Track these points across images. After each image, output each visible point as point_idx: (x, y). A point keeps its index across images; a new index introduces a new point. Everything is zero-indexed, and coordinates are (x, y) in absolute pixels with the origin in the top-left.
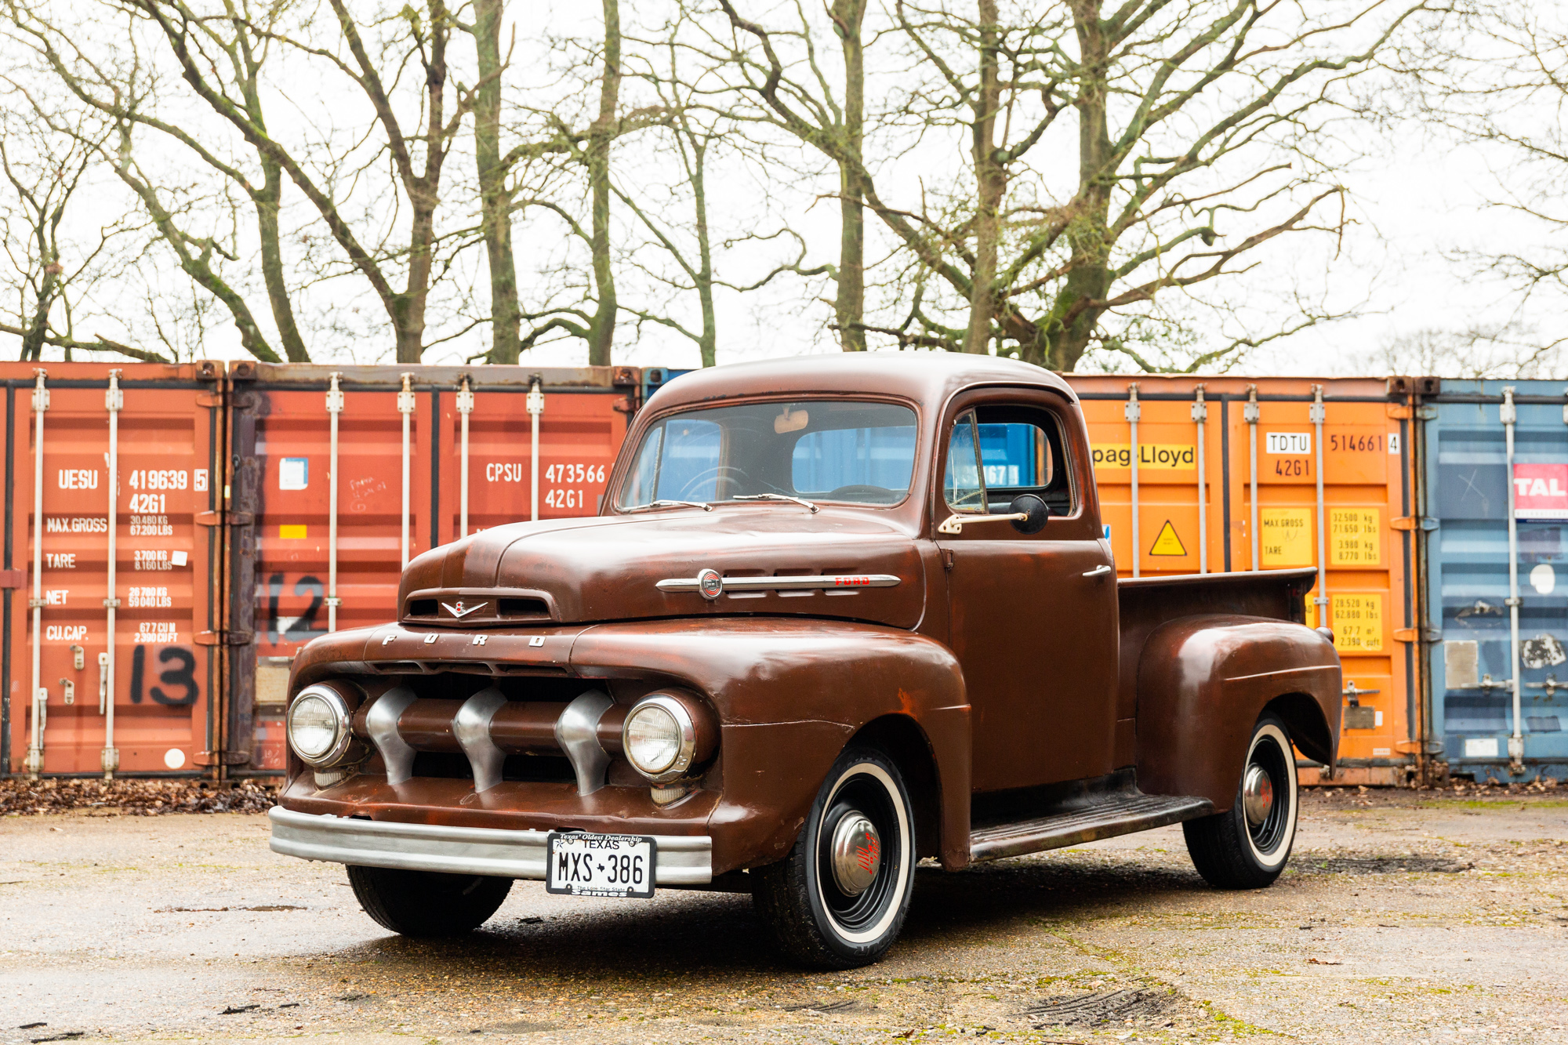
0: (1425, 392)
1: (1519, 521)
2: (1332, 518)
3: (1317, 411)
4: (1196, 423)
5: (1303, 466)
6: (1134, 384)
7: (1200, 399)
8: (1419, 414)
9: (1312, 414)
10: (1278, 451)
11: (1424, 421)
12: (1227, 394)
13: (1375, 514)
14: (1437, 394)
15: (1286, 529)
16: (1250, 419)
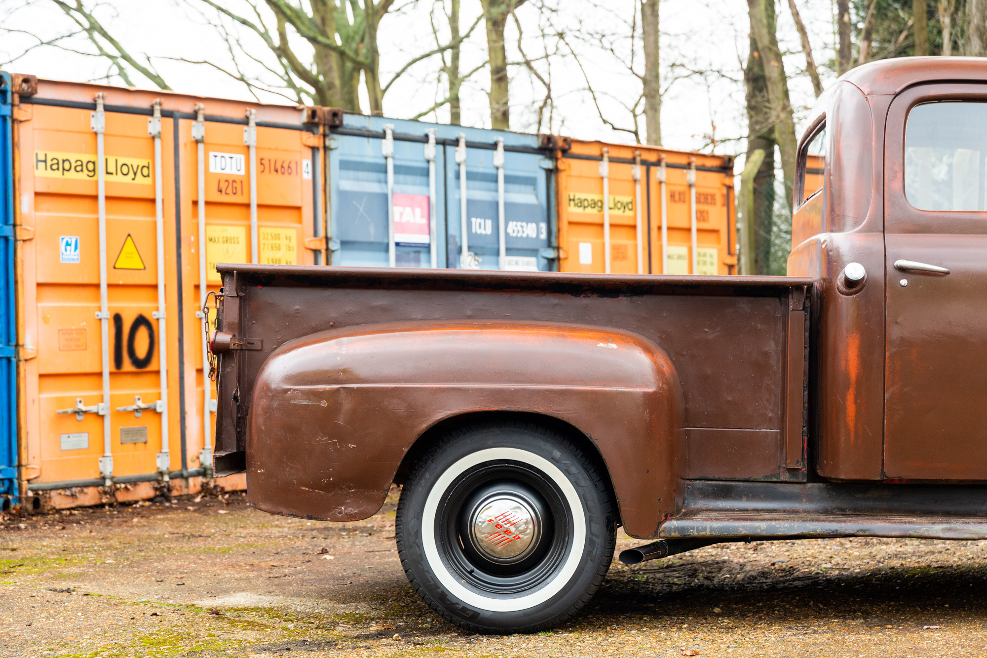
0: (331, 123)
1: (397, 244)
2: (262, 236)
3: (250, 134)
4: (153, 138)
5: (238, 185)
6: (101, 94)
7: (157, 114)
8: (327, 143)
9: (246, 137)
10: (219, 171)
11: (331, 149)
12: (178, 111)
13: (293, 233)
14: (341, 125)
15: (226, 245)
16: (199, 137)
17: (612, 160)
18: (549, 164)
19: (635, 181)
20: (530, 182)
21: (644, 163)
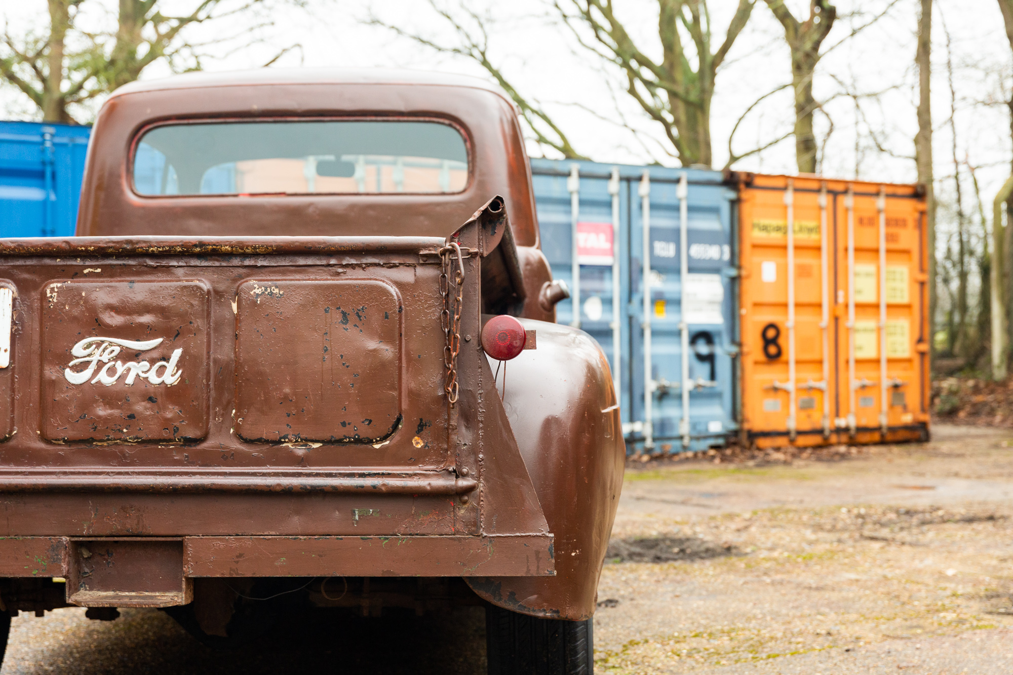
1: (581, 266)
17: (797, 190)
18: (732, 195)
19: (821, 208)
20: (714, 210)
21: (830, 192)
